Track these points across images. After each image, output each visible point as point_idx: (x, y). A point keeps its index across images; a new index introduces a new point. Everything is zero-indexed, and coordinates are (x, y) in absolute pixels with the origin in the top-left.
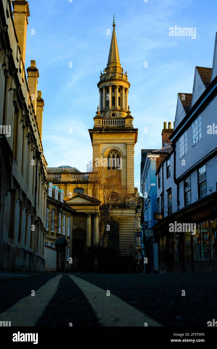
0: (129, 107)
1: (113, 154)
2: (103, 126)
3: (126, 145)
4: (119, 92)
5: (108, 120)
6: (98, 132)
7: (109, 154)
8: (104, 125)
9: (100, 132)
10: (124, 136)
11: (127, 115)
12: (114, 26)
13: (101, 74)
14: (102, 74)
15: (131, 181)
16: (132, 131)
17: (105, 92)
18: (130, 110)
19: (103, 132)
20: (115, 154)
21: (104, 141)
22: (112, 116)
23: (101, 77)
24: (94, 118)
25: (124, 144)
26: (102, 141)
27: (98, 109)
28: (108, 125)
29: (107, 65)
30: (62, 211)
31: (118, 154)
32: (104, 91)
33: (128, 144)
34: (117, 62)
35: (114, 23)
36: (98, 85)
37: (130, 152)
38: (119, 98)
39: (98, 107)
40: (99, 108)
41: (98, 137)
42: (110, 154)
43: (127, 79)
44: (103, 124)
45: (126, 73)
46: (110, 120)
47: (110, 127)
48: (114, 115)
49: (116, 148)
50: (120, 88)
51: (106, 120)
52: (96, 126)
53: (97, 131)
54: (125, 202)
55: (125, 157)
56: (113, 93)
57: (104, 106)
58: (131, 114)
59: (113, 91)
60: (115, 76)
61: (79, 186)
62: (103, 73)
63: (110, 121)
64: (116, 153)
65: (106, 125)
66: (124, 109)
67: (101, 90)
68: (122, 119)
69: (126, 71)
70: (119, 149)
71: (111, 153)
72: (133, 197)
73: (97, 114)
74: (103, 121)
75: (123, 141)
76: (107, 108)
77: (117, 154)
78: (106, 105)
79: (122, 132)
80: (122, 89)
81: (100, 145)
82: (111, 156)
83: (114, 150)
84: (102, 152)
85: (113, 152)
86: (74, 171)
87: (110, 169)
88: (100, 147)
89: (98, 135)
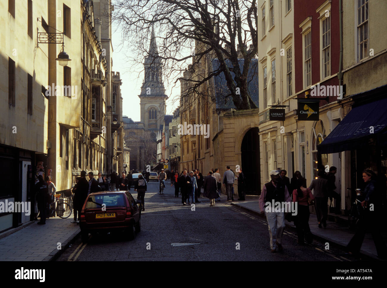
2: (146, 93)
9: (145, 96)
10: (159, 99)
16: (164, 96)
19: (147, 97)
27: (143, 81)
44: (146, 91)
49: (154, 106)
53: (143, 96)
64: (154, 109)
68: (158, 88)
71: (152, 109)
79: (157, 96)
81: (145, 105)
82: (151, 110)
83: (153, 107)
84: (146, 109)
85: (153, 109)
86: (129, 120)
87: (151, 119)
88: (145, 106)
89: (144, 98)
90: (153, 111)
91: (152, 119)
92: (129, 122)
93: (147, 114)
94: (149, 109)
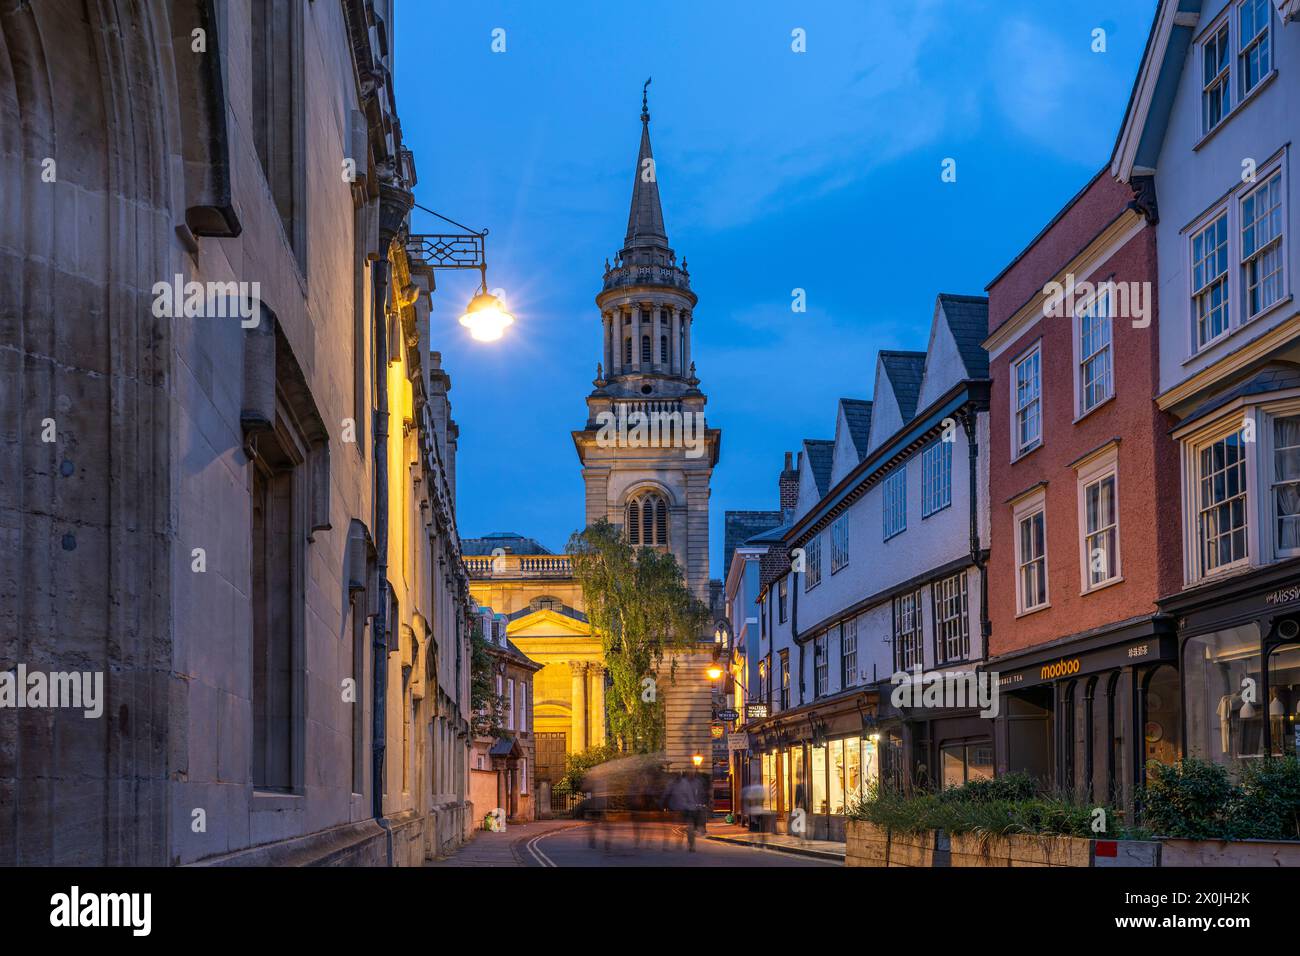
1: (648, 501)
3: (686, 476)
4: (663, 320)
5: (631, 403)
7: (634, 501)
11: (687, 390)
12: (646, 118)
13: (607, 266)
14: (611, 268)
17: (621, 322)
18: (697, 374)
20: (651, 499)
22: (642, 392)
23: (606, 277)
26: (612, 464)
29: (625, 240)
30: (505, 670)
31: (661, 500)
32: (616, 317)
33: (693, 472)
34: (656, 232)
35: (645, 109)
36: (600, 300)
37: (700, 495)
38: (663, 338)
39: (600, 365)
40: (603, 368)
41: (601, 452)
42: (638, 500)
43: (686, 284)
45: (684, 265)
46: (637, 403)
50: (666, 310)
56: (646, 324)
57: (617, 364)
58: (698, 387)
59: (646, 317)
60: (649, 275)
62: (613, 266)
63: (637, 408)
66: (679, 373)
67: (608, 316)
68: (673, 402)
69: (684, 258)
74: (614, 408)
77: (657, 500)
78: (625, 361)
80: (673, 312)
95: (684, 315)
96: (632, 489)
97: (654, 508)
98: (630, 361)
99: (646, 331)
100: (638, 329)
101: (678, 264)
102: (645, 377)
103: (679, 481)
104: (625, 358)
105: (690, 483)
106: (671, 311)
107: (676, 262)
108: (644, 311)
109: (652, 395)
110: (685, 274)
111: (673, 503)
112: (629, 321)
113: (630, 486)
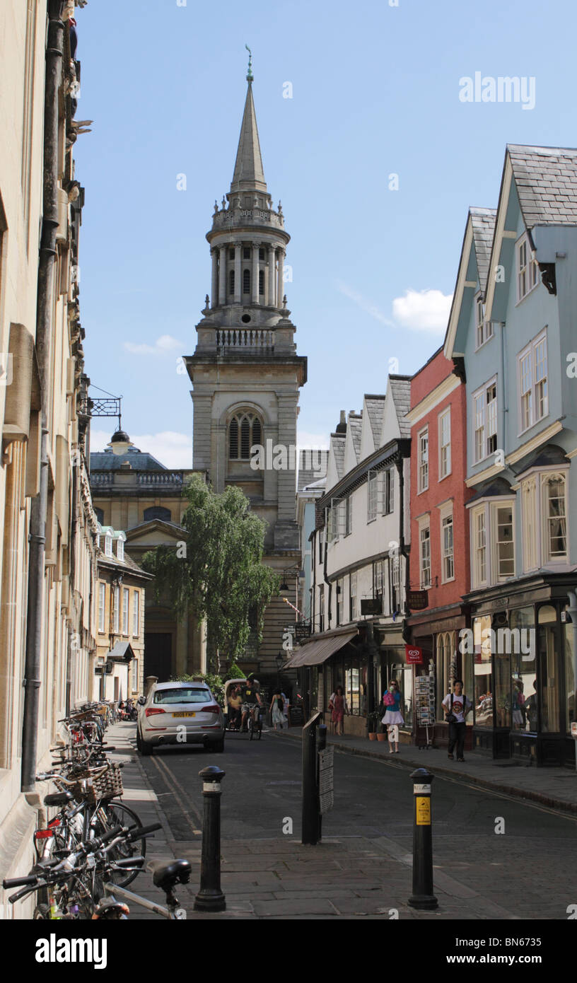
0: (285, 298)
1: (245, 419)
2: (218, 349)
3: (278, 398)
4: (261, 257)
5: (232, 332)
6: (207, 363)
7: (234, 419)
8: (221, 344)
9: (212, 363)
10: (273, 374)
11: (280, 321)
12: (250, 79)
13: (216, 207)
14: (219, 210)
15: (289, 488)
16: (291, 363)
17: (226, 257)
18: (288, 307)
19: (220, 365)
20: (248, 418)
21: (221, 386)
22: (242, 322)
23: (215, 216)
24: (198, 328)
25: (272, 394)
26: (216, 386)
27: (207, 301)
28: (232, 344)
29: (232, 184)
31: (257, 419)
32: (222, 253)
33: (283, 395)
34: (257, 178)
35: (249, 71)
36: (209, 237)
37: (288, 416)
38: (262, 273)
39: (207, 297)
40: (210, 299)
41: (206, 375)
42: (237, 418)
43: (281, 225)
44: (218, 342)
45: (280, 208)
46: (237, 332)
47: (237, 350)
48: (246, 319)
49: (252, 405)
50: (264, 247)
51: (226, 332)
52: (201, 349)
53: (205, 360)
54: (273, 540)
55: (274, 427)
56: (247, 260)
57: (222, 294)
58: (290, 317)
59: (247, 253)
60: (251, 217)
61: (158, 502)
62: (220, 207)
63: (237, 336)
64: (251, 415)
65: (226, 344)
66: (274, 303)
67: (215, 251)
68: (268, 330)
69: (280, 202)
70: (260, 406)
71: (240, 416)
72: (293, 529)
73: (204, 317)
74: (218, 335)
75: (269, 386)
76: (230, 298)
77: (253, 419)
78: (229, 292)
79: (266, 363)
80: (270, 250)
81: (212, 397)
82: (240, 423)
83: (246, 409)
84: (217, 414)
85: (245, 415)
86: (145, 462)
87: (237, 457)
88: (212, 402)
89: (207, 371)
90: (245, 426)
91: (243, 457)
92: (144, 468)
93: (220, 439)
94: (230, 418)
95: (279, 252)
96: (232, 408)
97: (251, 425)
98: (232, 292)
99: (246, 267)
100: (240, 264)
101: (274, 208)
102: (245, 308)
103: (271, 402)
104: (229, 289)
105: (281, 404)
106: (268, 249)
107: (273, 205)
108: (245, 248)
109: (249, 324)
110: (280, 216)
111: (266, 422)
112: (233, 257)
113: (230, 406)
